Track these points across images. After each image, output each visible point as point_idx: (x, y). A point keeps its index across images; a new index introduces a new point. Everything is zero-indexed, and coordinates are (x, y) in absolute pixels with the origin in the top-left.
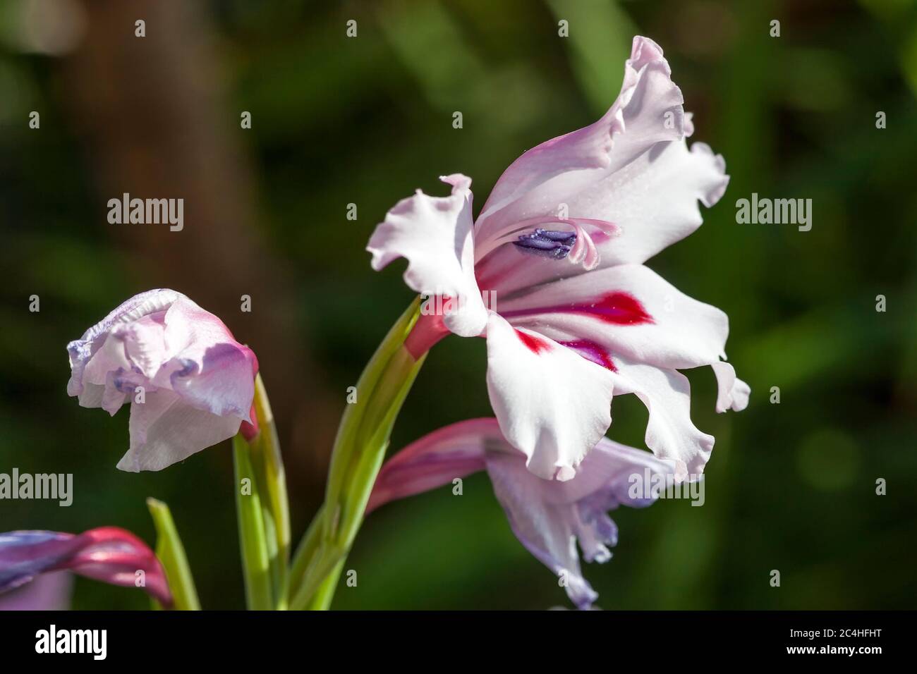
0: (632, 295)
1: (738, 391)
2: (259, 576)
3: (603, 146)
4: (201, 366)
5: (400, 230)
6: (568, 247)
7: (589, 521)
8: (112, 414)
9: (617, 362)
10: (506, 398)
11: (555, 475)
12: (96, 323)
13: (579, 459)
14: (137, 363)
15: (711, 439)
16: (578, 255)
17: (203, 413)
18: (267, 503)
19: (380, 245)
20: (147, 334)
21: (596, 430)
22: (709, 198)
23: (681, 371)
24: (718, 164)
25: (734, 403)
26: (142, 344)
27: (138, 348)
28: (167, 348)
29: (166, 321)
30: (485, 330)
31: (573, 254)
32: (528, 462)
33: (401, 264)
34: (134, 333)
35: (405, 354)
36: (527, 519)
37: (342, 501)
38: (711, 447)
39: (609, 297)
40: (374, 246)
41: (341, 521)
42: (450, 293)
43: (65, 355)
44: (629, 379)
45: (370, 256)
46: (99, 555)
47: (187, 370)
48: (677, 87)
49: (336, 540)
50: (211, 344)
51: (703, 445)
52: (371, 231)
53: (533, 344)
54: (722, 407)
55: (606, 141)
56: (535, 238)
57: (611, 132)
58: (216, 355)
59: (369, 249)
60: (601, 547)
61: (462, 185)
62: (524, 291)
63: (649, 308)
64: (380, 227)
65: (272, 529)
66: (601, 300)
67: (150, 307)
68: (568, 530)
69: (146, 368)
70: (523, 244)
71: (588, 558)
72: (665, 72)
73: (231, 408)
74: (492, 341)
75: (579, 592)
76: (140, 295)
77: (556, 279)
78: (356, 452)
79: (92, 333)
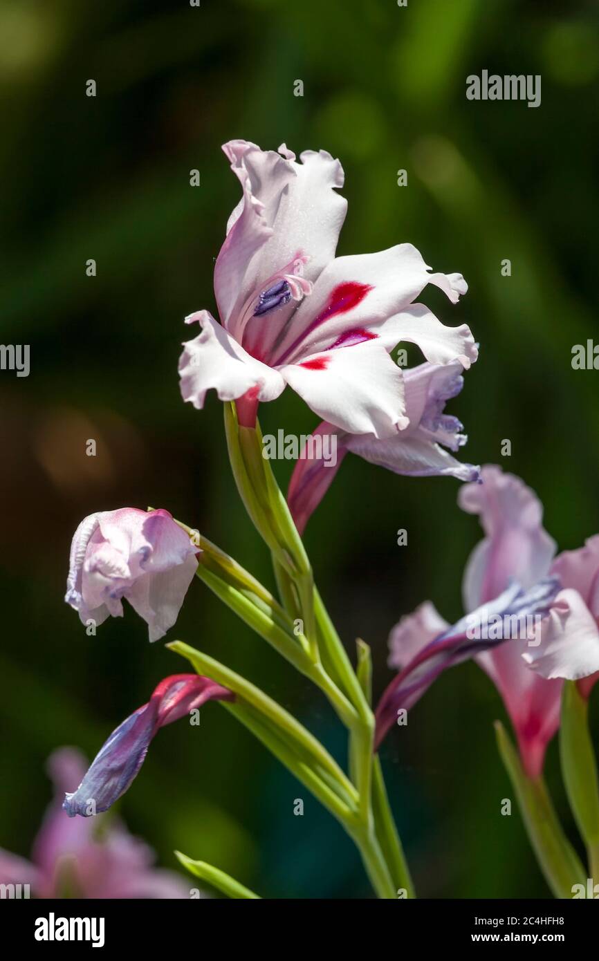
0: (346, 282)
1: (455, 281)
2: (273, 632)
3: (260, 225)
4: (149, 545)
5: (195, 374)
6: (288, 291)
7: (436, 428)
8: (122, 615)
9: (373, 330)
10: (333, 411)
11: (398, 429)
12: (68, 573)
13: (401, 406)
14: (114, 575)
15: (464, 327)
16: (298, 293)
17: (173, 570)
18: (240, 586)
19: (190, 393)
20: (104, 554)
21: (397, 382)
22: (338, 183)
23: (414, 302)
24: (325, 156)
25: (458, 291)
26: (109, 562)
27: (108, 567)
28: (121, 552)
29: (106, 537)
30: (285, 381)
31: (295, 294)
32: (377, 436)
33: (211, 394)
34: (100, 561)
35: (245, 430)
36: (399, 460)
37: (283, 545)
38: (469, 331)
39: (334, 295)
40: (187, 397)
41: (293, 557)
42: (253, 385)
43: (68, 606)
44: (390, 334)
45: (190, 404)
46: (169, 703)
47: (146, 555)
48: (270, 151)
49: (300, 571)
50: (141, 528)
51: (464, 334)
52: (178, 389)
53: (317, 365)
54: (454, 299)
55: (259, 219)
56: (264, 302)
57: (258, 213)
58: (150, 530)
59: (186, 400)
60: (458, 436)
61: (203, 316)
62: (282, 334)
63: (363, 281)
64: (181, 383)
65: (256, 599)
66: (331, 301)
67: (86, 537)
68: (430, 443)
69: (122, 573)
70: (260, 312)
71: (455, 449)
72: (256, 150)
73: (185, 553)
74: (295, 386)
75: (467, 474)
76: (75, 536)
77: (295, 311)
78: (267, 511)
79: (72, 580)
